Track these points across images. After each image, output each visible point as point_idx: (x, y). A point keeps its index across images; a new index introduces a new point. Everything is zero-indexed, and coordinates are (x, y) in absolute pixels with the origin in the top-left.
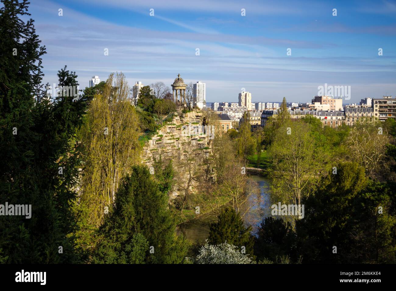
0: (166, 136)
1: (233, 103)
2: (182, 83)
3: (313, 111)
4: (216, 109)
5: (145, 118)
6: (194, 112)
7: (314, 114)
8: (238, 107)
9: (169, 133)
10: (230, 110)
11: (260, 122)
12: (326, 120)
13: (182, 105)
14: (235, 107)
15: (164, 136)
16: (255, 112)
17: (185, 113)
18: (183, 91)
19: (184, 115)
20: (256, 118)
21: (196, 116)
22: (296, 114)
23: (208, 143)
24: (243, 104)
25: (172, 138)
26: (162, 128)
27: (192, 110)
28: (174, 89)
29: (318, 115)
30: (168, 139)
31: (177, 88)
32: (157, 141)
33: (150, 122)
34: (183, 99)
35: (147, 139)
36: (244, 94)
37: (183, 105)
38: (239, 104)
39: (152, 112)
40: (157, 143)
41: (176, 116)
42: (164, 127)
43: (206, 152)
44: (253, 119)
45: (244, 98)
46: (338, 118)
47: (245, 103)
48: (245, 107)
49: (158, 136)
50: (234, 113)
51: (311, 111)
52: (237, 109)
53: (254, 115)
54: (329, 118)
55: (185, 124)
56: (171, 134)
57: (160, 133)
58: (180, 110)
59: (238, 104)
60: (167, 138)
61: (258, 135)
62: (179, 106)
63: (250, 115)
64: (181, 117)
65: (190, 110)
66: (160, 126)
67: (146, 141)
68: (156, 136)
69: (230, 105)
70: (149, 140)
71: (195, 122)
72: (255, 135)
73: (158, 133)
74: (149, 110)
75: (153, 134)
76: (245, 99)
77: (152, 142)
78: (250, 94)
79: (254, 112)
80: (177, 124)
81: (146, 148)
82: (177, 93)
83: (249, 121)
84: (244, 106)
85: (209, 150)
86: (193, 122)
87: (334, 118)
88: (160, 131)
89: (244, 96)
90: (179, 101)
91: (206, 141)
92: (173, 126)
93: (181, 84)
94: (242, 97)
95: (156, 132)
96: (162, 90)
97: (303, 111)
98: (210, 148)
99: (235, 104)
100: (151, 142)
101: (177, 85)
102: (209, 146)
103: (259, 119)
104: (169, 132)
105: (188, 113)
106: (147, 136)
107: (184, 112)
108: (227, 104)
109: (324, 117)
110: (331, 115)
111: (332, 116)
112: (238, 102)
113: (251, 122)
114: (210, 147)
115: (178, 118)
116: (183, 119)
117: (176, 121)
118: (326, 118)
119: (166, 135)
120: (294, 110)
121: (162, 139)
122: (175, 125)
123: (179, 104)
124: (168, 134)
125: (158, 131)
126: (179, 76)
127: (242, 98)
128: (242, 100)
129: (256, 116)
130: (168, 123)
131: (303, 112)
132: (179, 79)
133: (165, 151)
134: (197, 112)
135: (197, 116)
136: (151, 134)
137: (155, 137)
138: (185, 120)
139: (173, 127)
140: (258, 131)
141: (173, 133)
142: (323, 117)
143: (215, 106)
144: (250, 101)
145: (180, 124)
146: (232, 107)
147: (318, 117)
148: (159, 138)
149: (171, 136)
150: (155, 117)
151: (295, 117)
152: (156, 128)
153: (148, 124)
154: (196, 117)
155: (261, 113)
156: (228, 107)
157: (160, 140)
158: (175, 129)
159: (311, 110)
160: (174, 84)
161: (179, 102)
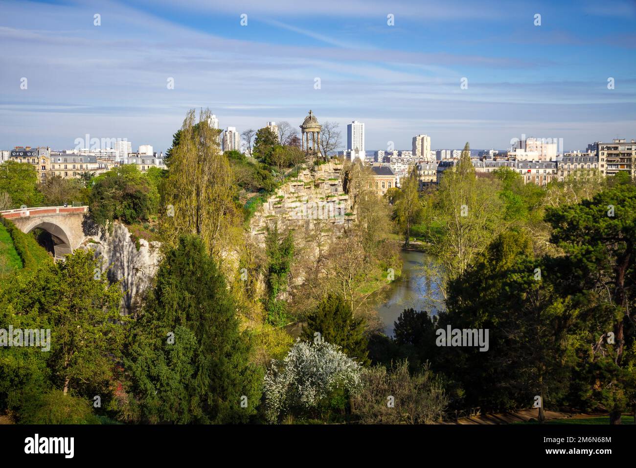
0: (289, 198)
1: (404, 152)
2: (315, 122)
3: (510, 161)
4: (380, 159)
5: (258, 173)
6: (330, 164)
7: (512, 166)
8: (412, 156)
9: (293, 193)
10: (400, 161)
11: (436, 177)
12: (529, 174)
13: (315, 154)
14: (407, 157)
15: (286, 197)
16: (429, 163)
17: (318, 165)
18: (316, 135)
19: (316, 168)
20: (430, 172)
21: (334, 169)
22: (487, 166)
23: (351, 207)
24: (418, 152)
25: (298, 200)
26: (283, 187)
27: (329, 161)
28: (304, 132)
29: (518, 168)
30: (292, 202)
31: (307, 130)
32: (275, 204)
33: (265, 178)
34: (316, 145)
35: (261, 201)
36: (421, 138)
37: (317, 153)
38: (413, 153)
39: (270, 164)
40: (276, 208)
41: (304, 169)
42: (285, 184)
43: (348, 220)
44: (426, 173)
45: (421, 143)
46: (547, 172)
47: (422, 151)
48: (421, 157)
49: (277, 197)
50: (403, 166)
51: (507, 162)
52: (411, 160)
53: (428, 167)
54: (533, 171)
55: (317, 180)
56: (296, 195)
57: (280, 193)
58: (311, 161)
59: (411, 152)
60: (290, 200)
61: (430, 197)
62: (310, 154)
63: (421, 169)
64: (312, 170)
65: (325, 160)
66: (279, 184)
67: (260, 205)
68: (274, 197)
69: (400, 154)
70: (264, 203)
71: (333, 178)
72: (426, 196)
73: (276, 193)
74: (266, 161)
75: (270, 194)
76: (422, 145)
77: (268, 206)
78: (429, 139)
79: (427, 163)
80: (306, 181)
81: (259, 214)
82: (308, 138)
83: (420, 176)
84: (420, 155)
85: (352, 217)
86: (330, 177)
87: (541, 171)
88: (280, 190)
89: (421, 141)
90: (310, 148)
91: (349, 205)
92: (299, 184)
93: (313, 124)
94: (417, 142)
95: (274, 191)
96: (287, 134)
97: (497, 161)
98: (355, 215)
99: (407, 152)
100: (266, 205)
101: (308, 125)
102: (353, 211)
103: (435, 173)
104: (293, 191)
105: (322, 166)
106: (261, 197)
107: (317, 163)
108: (395, 153)
109: (526, 170)
110: (537, 167)
111: (539, 168)
112: (412, 150)
113: (422, 178)
114: (355, 212)
115: (307, 172)
116: (315, 174)
117: (304, 176)
118: (530, 171)
119: (289, 196)
120: (484, 160)
121: (283, 201)
122: (303, 181)
123: (310, 152)
124: (292, 195)
125: (276, 190)
126: (310, 113)
127: (417, 145)
128: (418, 146)
129: (430, 169)
130: (293, 179)
131: (496, 163)
132: (310, 117)
133: (287, 218)
134: (336, 164)
135: (336, 170)
136: (267, 195)
137: (272, 199)
138: (318, 175)
139: (299, 186)
140: (430, 190)
141: (299, 193)
142: (524, 171)
143: (379, 156)
144: (429, 148)
145: (310, 180)
146: (403, 156)
147: (518, 171)
148: (278, 199)
149: (297, 197)
150: (275, 171)
151: (484, 171)
152: (273, 186)
153: (263, 180)
154: (334, 171)
155: (437, 165)
156: (397, 157)
157: (279, 202)
158: (302, 188)
159: (508, 160)
160: (303, 125)
161: (311, 150)
